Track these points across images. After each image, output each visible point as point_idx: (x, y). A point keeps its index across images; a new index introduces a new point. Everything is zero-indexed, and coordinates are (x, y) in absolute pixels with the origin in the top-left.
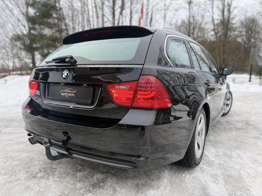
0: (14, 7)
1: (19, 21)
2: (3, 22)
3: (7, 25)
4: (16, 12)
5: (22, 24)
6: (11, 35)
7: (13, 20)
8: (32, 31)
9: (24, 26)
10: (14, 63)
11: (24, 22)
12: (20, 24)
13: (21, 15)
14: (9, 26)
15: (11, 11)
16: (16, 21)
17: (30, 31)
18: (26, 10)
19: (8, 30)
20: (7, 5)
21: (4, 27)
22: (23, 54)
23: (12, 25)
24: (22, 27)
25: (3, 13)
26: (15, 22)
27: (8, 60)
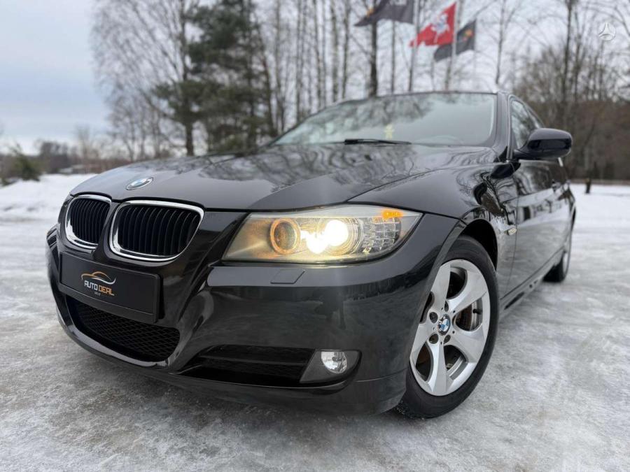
0: (157, 25)
1: (165, 54)
2: (134, 57)
3: (141, 62)
4: (160, 35)
5: (171, 62)
6: (147, 85)
7: (154, 52)
8: (190, 76)
9: (175, 66)
11: (175, 56)
12: (167, 60)
13: (170, 43)
14: (146, 66)
15: (151, 33)
16: (159, 53)
17: (185, 76)
18: (180, 29)
19: (144, 74)
20: (142, 21)
21: (134, 67)
23: (151, 63)
24: (171, 69)
25: (134, 39)
26: (156, 57)
27: (134, 139)
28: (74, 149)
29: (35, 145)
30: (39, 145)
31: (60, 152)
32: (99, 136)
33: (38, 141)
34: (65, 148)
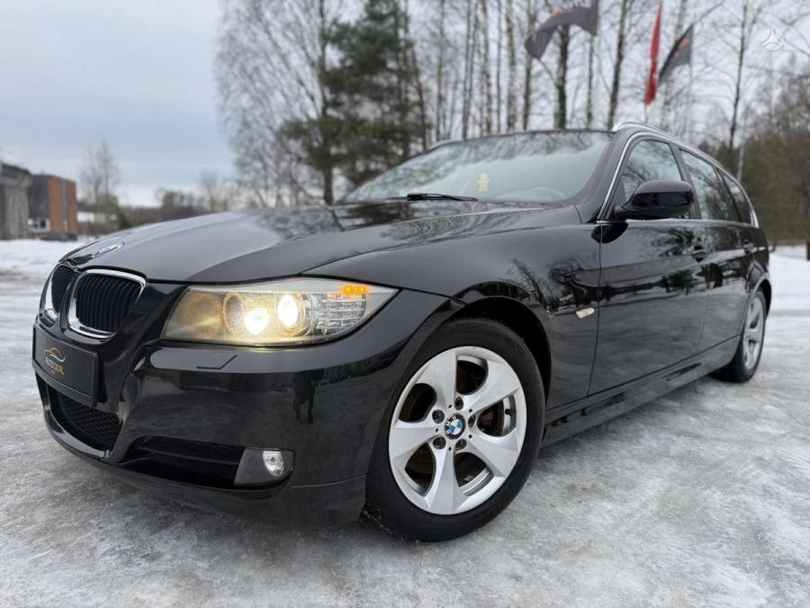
0: (291, 48)
1: (301, 83)
2: (264, 88)
3: (272, 94)
4: (296, 59)
5: (307, 92)
6: (278, 121)
7: (287, 81)
8: (330, 112)
9: (312, 98)
10: (279, 197)
11: (313, 86)
12: (303, 91)
13: (308, 69)
14: (278, 99)
15: (284, 58)
16: (295, 83)
17: (324, 110)
18: (320, 52)
19: (274, 109)
20: (275, 44)
21: (264, 101)
22: (304, 172)
23: (285, 95)
24: (308, 101)
25: (264, 66)
26: (290, 86)
27: (267, 188)
28: (202, 199)
29: (156, 196)
30: (161, 195)
31: (185, 203)
32: (228, 185)
33: (160, 190)
34: (191, 199)
